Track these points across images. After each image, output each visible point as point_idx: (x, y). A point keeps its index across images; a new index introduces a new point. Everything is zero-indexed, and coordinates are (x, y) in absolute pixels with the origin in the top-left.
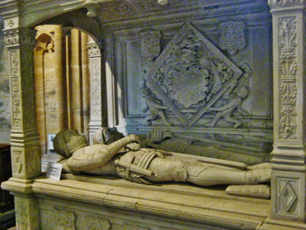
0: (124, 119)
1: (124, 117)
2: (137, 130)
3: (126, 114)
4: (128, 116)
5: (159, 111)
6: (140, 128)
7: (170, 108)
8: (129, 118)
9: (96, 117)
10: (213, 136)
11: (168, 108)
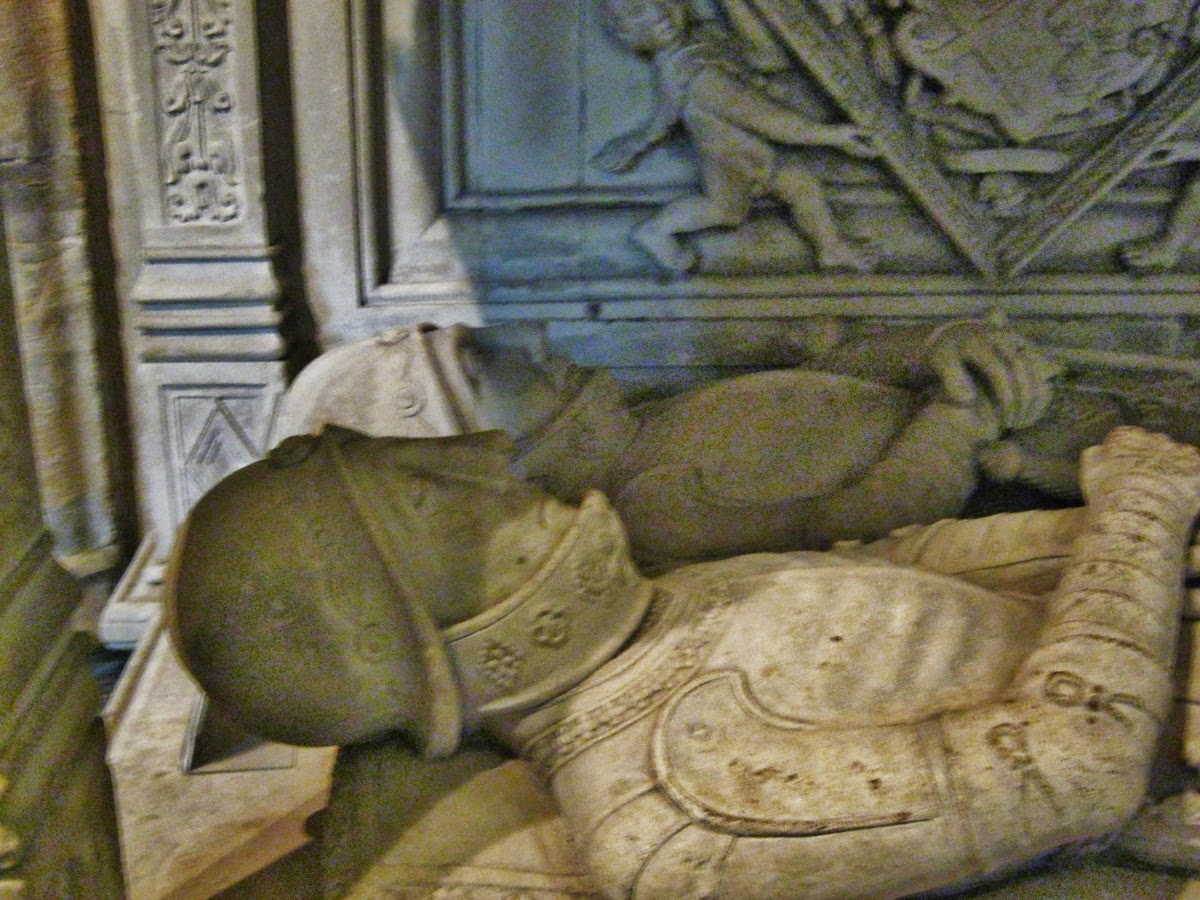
0: (440, 231)
1: (440, 209)
2: (594, 309)
3: (451, 187)
4: (470, 203)
5: (778, 164)
6: (615, 299)
7: (878, 140)
8: (479, 214)
9: (205, 221)
10: (1175, 328)
11: (862, 140)
